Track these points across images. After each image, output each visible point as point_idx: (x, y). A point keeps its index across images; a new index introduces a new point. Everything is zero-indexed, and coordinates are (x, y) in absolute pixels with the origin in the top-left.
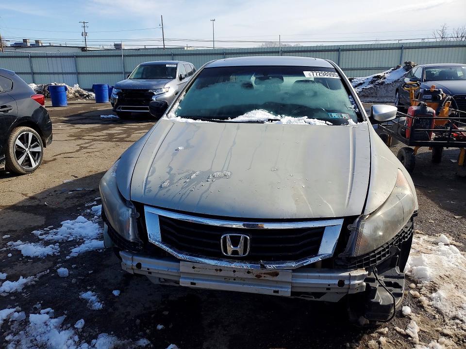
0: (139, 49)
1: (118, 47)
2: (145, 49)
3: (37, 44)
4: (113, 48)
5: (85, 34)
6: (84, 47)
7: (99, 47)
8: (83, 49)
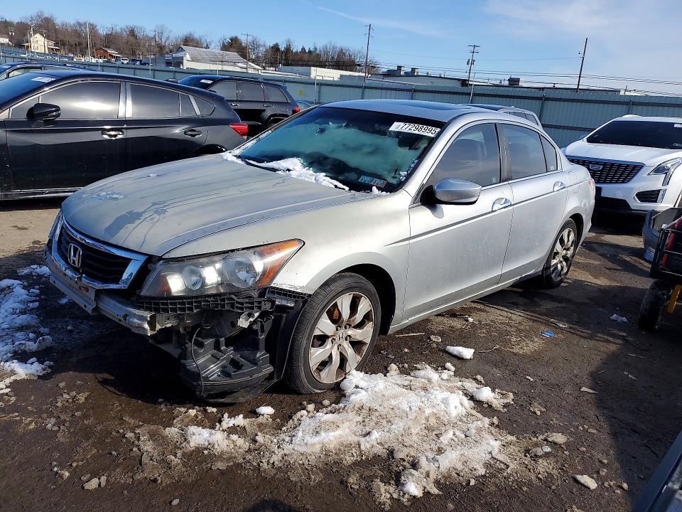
0: (543, 89)
1: (514, 82)
2: (554, 88)
3: (412, 73)
4: (507, 83)
5: (471, 62)
6: (466, 80)
7: (486, 81)
8: (464, 83)
